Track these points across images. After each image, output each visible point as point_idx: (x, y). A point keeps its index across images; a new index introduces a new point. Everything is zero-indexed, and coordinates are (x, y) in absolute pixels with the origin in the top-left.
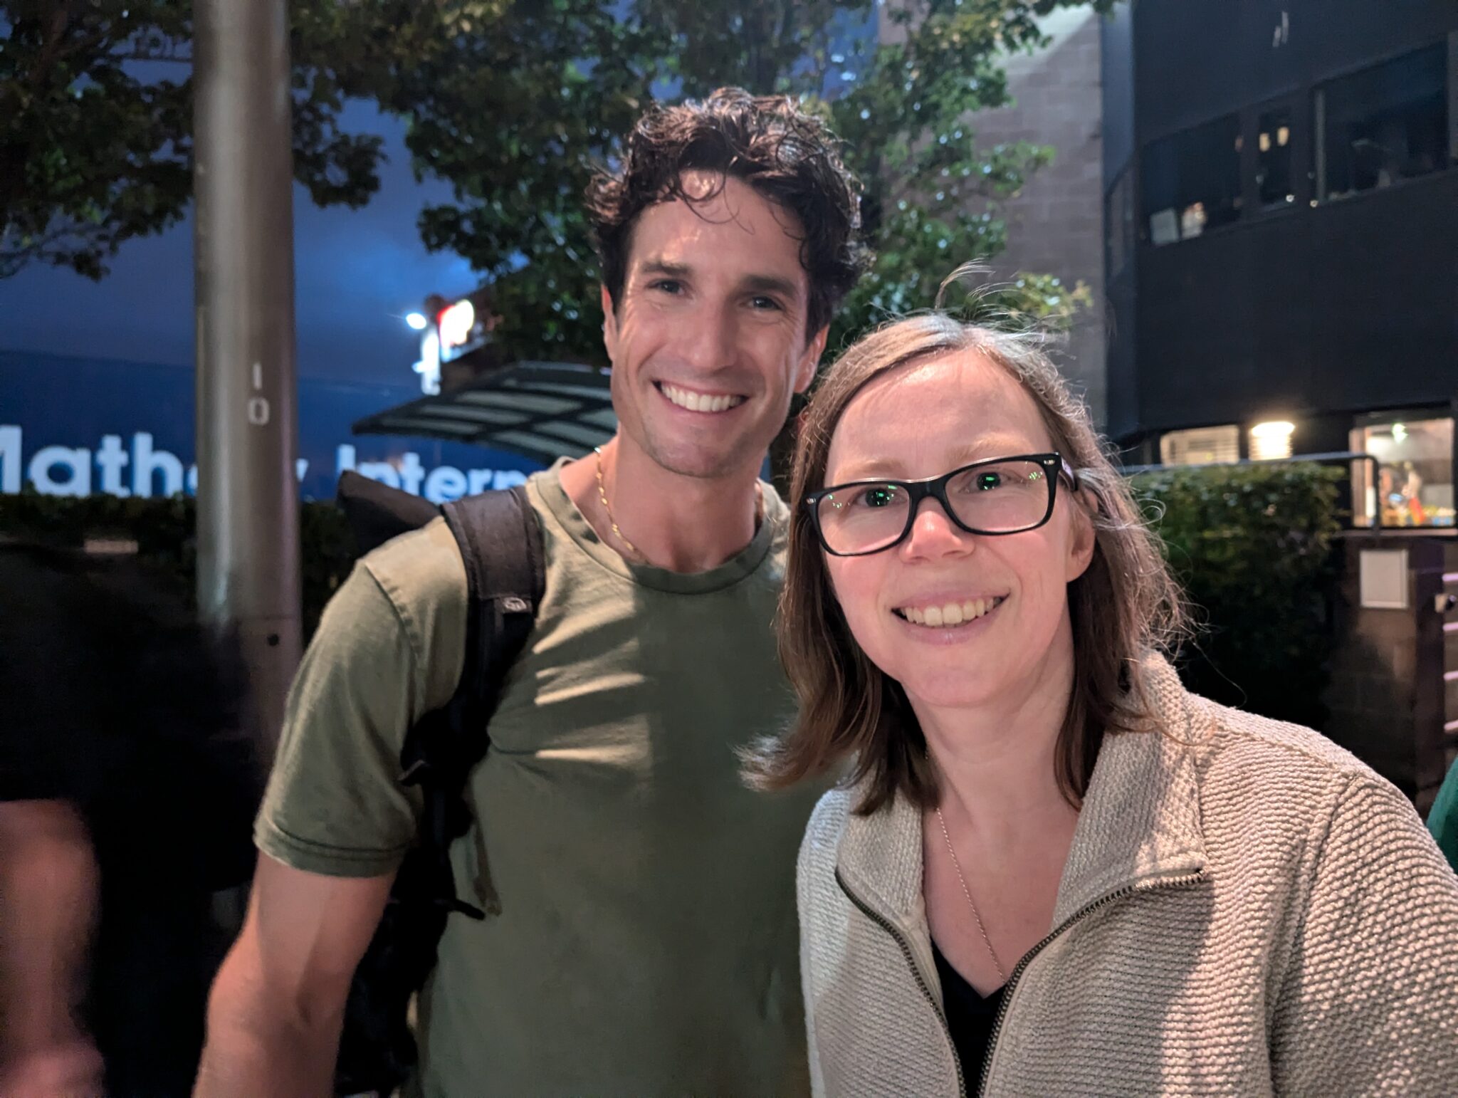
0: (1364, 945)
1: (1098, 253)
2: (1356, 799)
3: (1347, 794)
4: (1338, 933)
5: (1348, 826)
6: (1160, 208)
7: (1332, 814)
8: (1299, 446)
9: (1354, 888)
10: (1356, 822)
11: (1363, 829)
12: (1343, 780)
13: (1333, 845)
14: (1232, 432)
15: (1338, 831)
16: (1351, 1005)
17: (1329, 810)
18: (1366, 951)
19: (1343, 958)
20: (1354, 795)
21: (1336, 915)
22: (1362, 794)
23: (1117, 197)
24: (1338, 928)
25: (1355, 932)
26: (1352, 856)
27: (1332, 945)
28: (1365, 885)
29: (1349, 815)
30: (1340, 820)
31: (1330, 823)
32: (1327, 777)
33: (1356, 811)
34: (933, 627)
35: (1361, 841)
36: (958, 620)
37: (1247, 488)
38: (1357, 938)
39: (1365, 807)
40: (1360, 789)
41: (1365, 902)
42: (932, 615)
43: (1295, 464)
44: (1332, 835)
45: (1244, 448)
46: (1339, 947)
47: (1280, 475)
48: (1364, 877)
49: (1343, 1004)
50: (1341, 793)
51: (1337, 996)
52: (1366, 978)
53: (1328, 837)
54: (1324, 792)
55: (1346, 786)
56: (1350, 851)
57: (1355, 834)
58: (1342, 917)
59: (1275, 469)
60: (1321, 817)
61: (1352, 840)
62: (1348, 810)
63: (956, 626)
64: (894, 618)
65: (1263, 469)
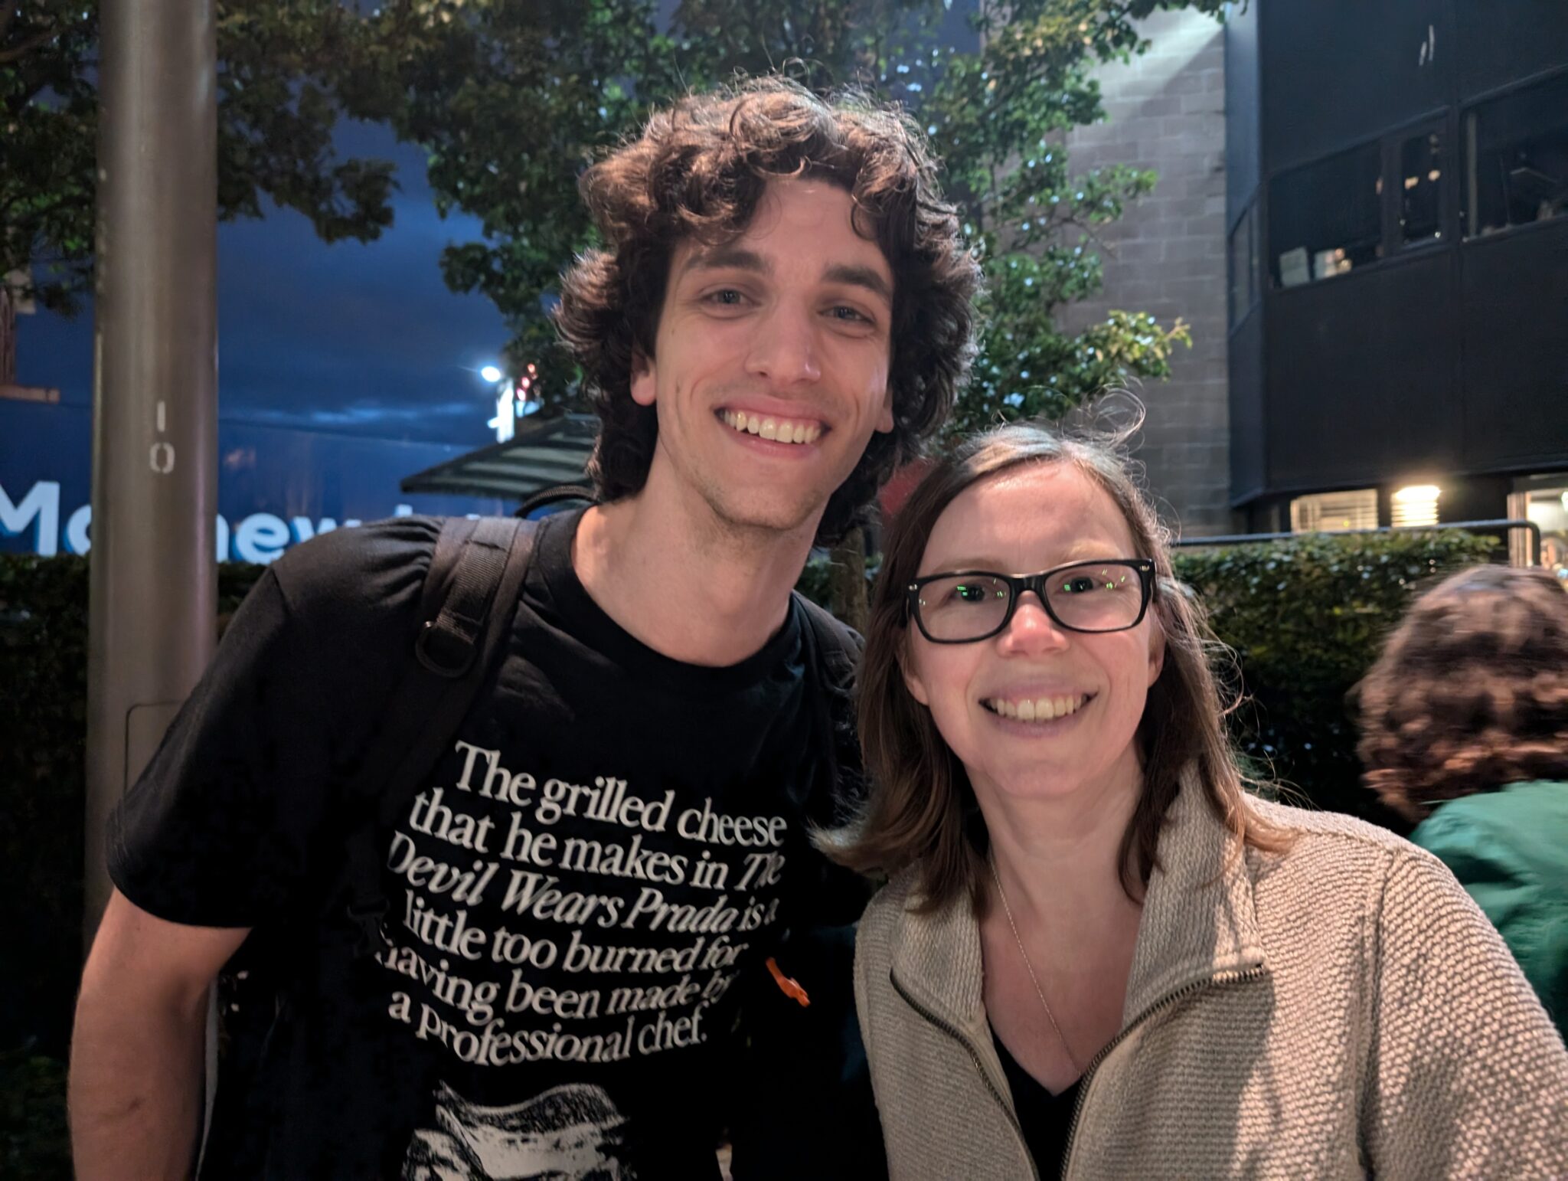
0: (1432, 1007)
1: (1222, 298)
2: (1403, 873)
3: (1394, 868)
4: (1406, 999)
5: (1400, 898)
6: (1290, 247)
7: (1383, 889)
8: (1446, 514)
9: (1414, 954)
10: (1406, 894)
11: (1413, 899)
12: (1388, 857)
13: (1390, 917)
14: (1371, 496)
15: (1392, 904)
16: (1429, 1065)
17: (1380, 885)
18: (1434, 1012)
19: (1414, 1022)
20: (1400, 869)
21: (1402, 983)
22: (1407, 867)
23: (1242, 237)
24: (1405, 994)
25: (1421, 995)
26: (1408, 925)
27: (1403, 1011)
28: (1423, 950)
29: (1399, 888)
30: (1391, 894)
31: (1382, 898)
32: (1374, 855)
33: (1404, 883)
34: (1024, 721)
35: (1414, 910)
36: (1050, 715)
37: (1384, 559)
38: (1424, 1001)
39: (1411, 878)
40: (1405, 863)
41: (1426, 967)
42: (1025, 709)
43: (1440, 531)
44: (1387, 908)
45: (1385, 516)
46: (1409, 1011)
47: (1423, 544)
48: (1422, 944)
49: (1422, 1066)
50: (1388, 869)
51: (1415, 1059)
52: (1438, 1037)
53: (1382, 908)
54: (1373, 868)
55: (1392, 862)
56: (1405, 921)
57: (1407, 904)
58: (1407, 983)
59: (1416, 536)
60: (1373, 890)
61: (1405, 910)
62: (1396, 884)
63: (1046, 721)
64: (982, 710)
65: (1402, 536)
